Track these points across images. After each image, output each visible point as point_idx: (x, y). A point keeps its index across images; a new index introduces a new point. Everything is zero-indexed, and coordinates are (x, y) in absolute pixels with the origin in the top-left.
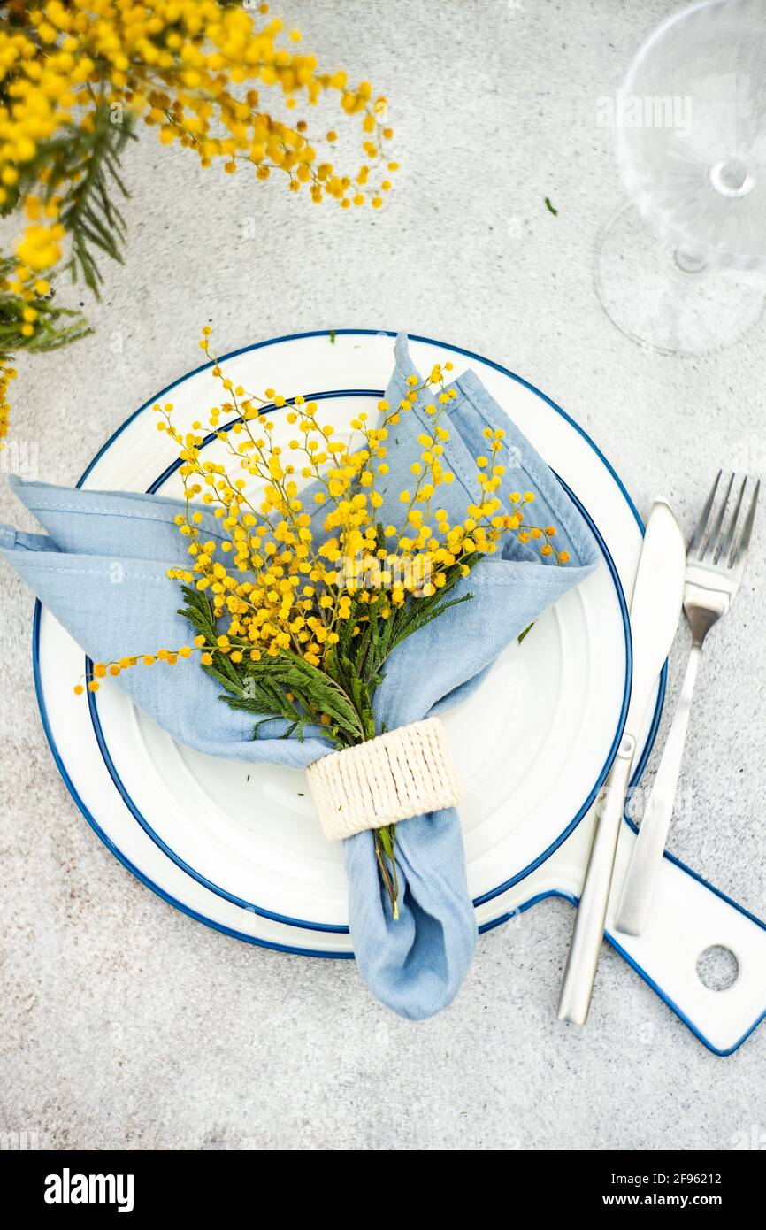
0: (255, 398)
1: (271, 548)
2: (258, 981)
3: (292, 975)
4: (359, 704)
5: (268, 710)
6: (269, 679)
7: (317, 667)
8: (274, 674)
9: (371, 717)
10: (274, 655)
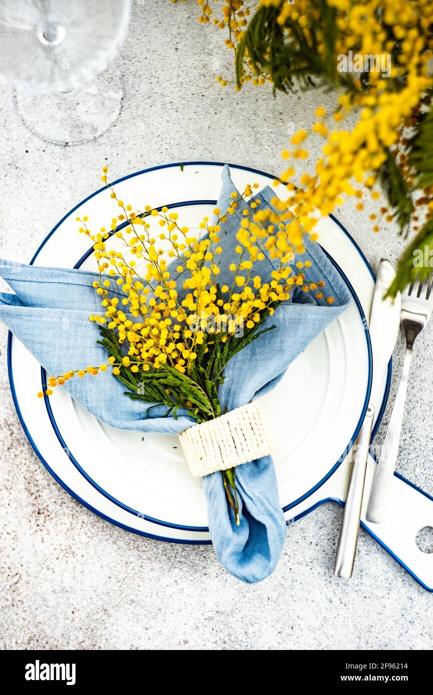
1: (152, 302)
4: (210, 396)
5: (155, 400)
6: (155, 382)
7: (184, 374)
8: (158, 379)
9: (218, 403)
10: (158, 367)
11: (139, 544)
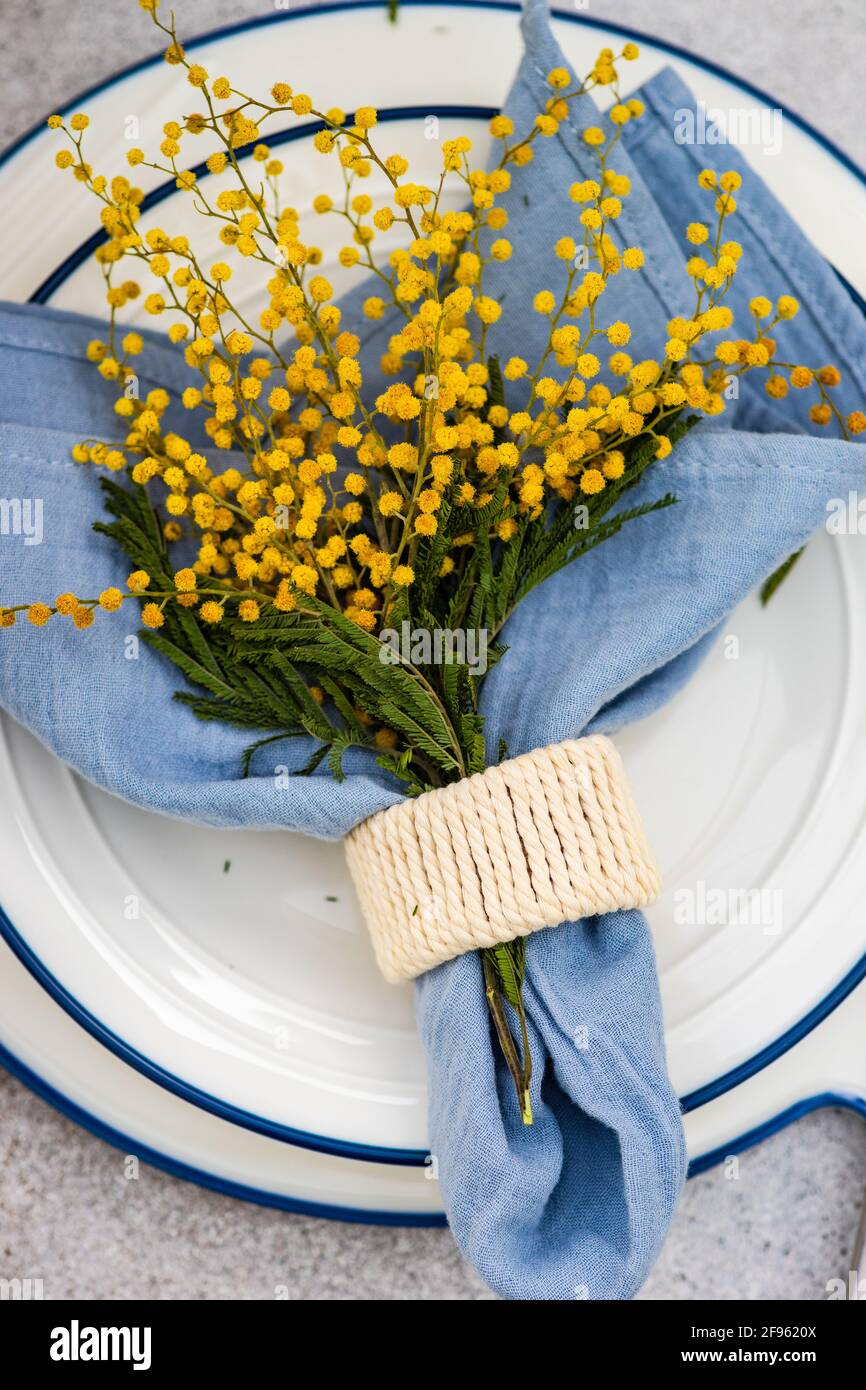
0: (252, 102)
1: (280, 400)
2: (242, 1273)
3: (309, 1263)
4: (455, 703)
5: (270, 720)
6: (277, 657)
7: (371, 633)
8: (286, 646)
9: (478, 728)
10: (287, 608)
11: (196, 1223)
